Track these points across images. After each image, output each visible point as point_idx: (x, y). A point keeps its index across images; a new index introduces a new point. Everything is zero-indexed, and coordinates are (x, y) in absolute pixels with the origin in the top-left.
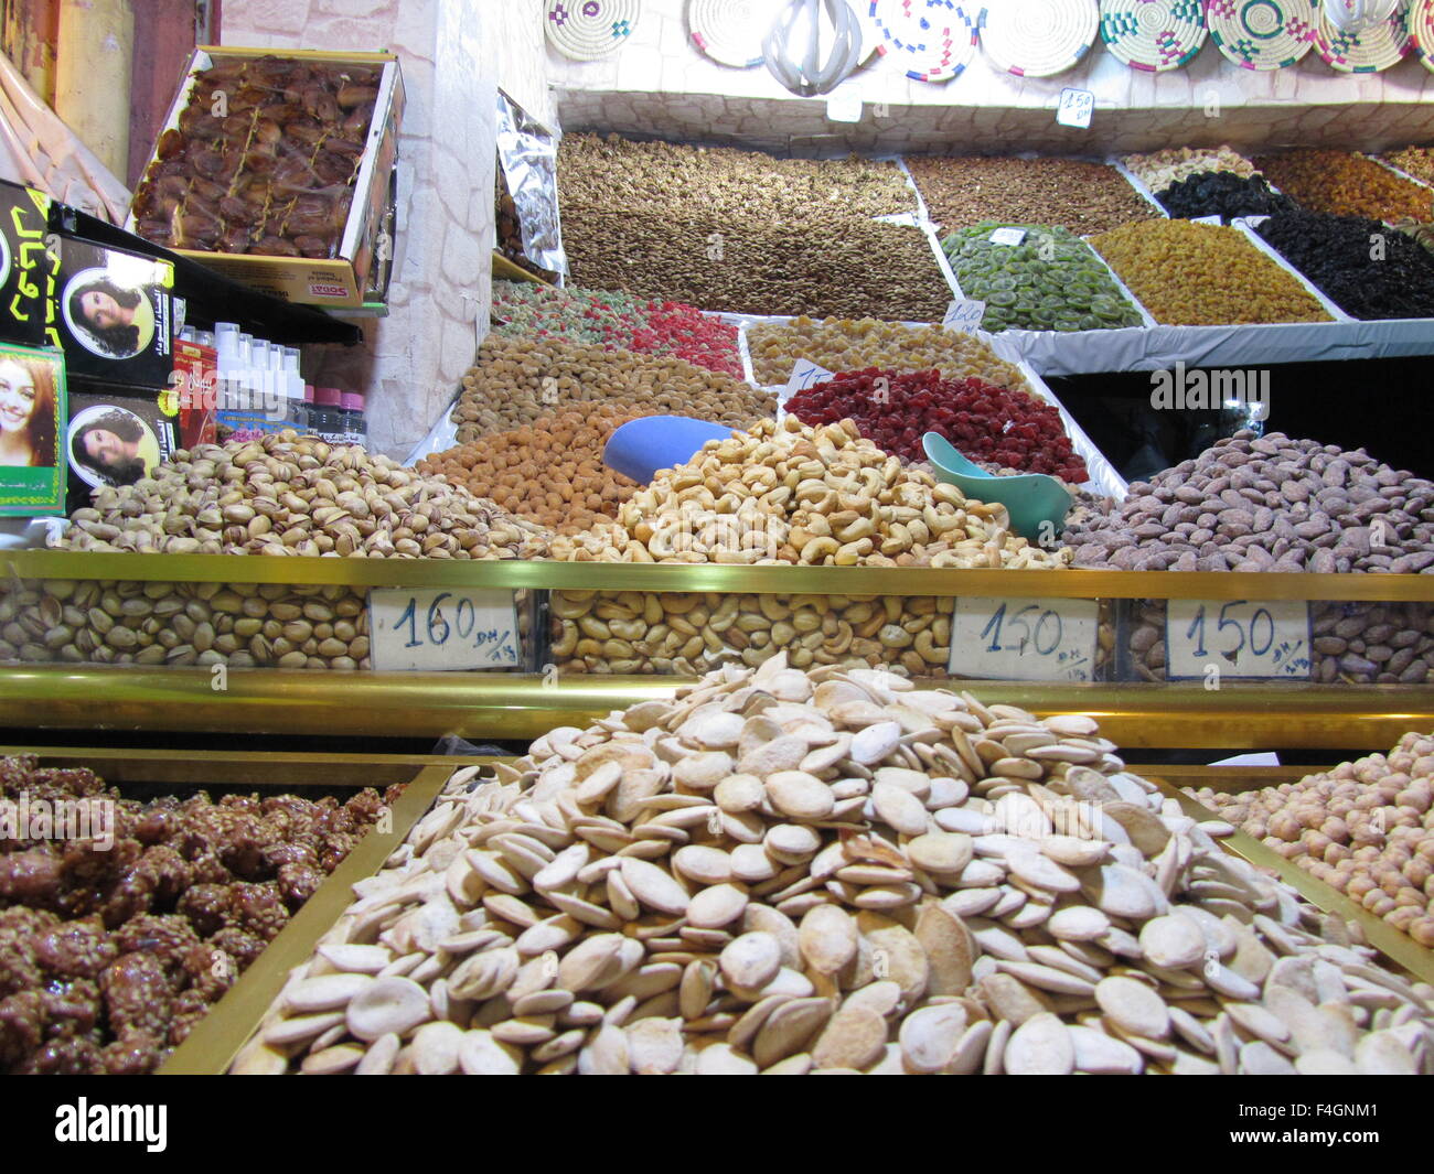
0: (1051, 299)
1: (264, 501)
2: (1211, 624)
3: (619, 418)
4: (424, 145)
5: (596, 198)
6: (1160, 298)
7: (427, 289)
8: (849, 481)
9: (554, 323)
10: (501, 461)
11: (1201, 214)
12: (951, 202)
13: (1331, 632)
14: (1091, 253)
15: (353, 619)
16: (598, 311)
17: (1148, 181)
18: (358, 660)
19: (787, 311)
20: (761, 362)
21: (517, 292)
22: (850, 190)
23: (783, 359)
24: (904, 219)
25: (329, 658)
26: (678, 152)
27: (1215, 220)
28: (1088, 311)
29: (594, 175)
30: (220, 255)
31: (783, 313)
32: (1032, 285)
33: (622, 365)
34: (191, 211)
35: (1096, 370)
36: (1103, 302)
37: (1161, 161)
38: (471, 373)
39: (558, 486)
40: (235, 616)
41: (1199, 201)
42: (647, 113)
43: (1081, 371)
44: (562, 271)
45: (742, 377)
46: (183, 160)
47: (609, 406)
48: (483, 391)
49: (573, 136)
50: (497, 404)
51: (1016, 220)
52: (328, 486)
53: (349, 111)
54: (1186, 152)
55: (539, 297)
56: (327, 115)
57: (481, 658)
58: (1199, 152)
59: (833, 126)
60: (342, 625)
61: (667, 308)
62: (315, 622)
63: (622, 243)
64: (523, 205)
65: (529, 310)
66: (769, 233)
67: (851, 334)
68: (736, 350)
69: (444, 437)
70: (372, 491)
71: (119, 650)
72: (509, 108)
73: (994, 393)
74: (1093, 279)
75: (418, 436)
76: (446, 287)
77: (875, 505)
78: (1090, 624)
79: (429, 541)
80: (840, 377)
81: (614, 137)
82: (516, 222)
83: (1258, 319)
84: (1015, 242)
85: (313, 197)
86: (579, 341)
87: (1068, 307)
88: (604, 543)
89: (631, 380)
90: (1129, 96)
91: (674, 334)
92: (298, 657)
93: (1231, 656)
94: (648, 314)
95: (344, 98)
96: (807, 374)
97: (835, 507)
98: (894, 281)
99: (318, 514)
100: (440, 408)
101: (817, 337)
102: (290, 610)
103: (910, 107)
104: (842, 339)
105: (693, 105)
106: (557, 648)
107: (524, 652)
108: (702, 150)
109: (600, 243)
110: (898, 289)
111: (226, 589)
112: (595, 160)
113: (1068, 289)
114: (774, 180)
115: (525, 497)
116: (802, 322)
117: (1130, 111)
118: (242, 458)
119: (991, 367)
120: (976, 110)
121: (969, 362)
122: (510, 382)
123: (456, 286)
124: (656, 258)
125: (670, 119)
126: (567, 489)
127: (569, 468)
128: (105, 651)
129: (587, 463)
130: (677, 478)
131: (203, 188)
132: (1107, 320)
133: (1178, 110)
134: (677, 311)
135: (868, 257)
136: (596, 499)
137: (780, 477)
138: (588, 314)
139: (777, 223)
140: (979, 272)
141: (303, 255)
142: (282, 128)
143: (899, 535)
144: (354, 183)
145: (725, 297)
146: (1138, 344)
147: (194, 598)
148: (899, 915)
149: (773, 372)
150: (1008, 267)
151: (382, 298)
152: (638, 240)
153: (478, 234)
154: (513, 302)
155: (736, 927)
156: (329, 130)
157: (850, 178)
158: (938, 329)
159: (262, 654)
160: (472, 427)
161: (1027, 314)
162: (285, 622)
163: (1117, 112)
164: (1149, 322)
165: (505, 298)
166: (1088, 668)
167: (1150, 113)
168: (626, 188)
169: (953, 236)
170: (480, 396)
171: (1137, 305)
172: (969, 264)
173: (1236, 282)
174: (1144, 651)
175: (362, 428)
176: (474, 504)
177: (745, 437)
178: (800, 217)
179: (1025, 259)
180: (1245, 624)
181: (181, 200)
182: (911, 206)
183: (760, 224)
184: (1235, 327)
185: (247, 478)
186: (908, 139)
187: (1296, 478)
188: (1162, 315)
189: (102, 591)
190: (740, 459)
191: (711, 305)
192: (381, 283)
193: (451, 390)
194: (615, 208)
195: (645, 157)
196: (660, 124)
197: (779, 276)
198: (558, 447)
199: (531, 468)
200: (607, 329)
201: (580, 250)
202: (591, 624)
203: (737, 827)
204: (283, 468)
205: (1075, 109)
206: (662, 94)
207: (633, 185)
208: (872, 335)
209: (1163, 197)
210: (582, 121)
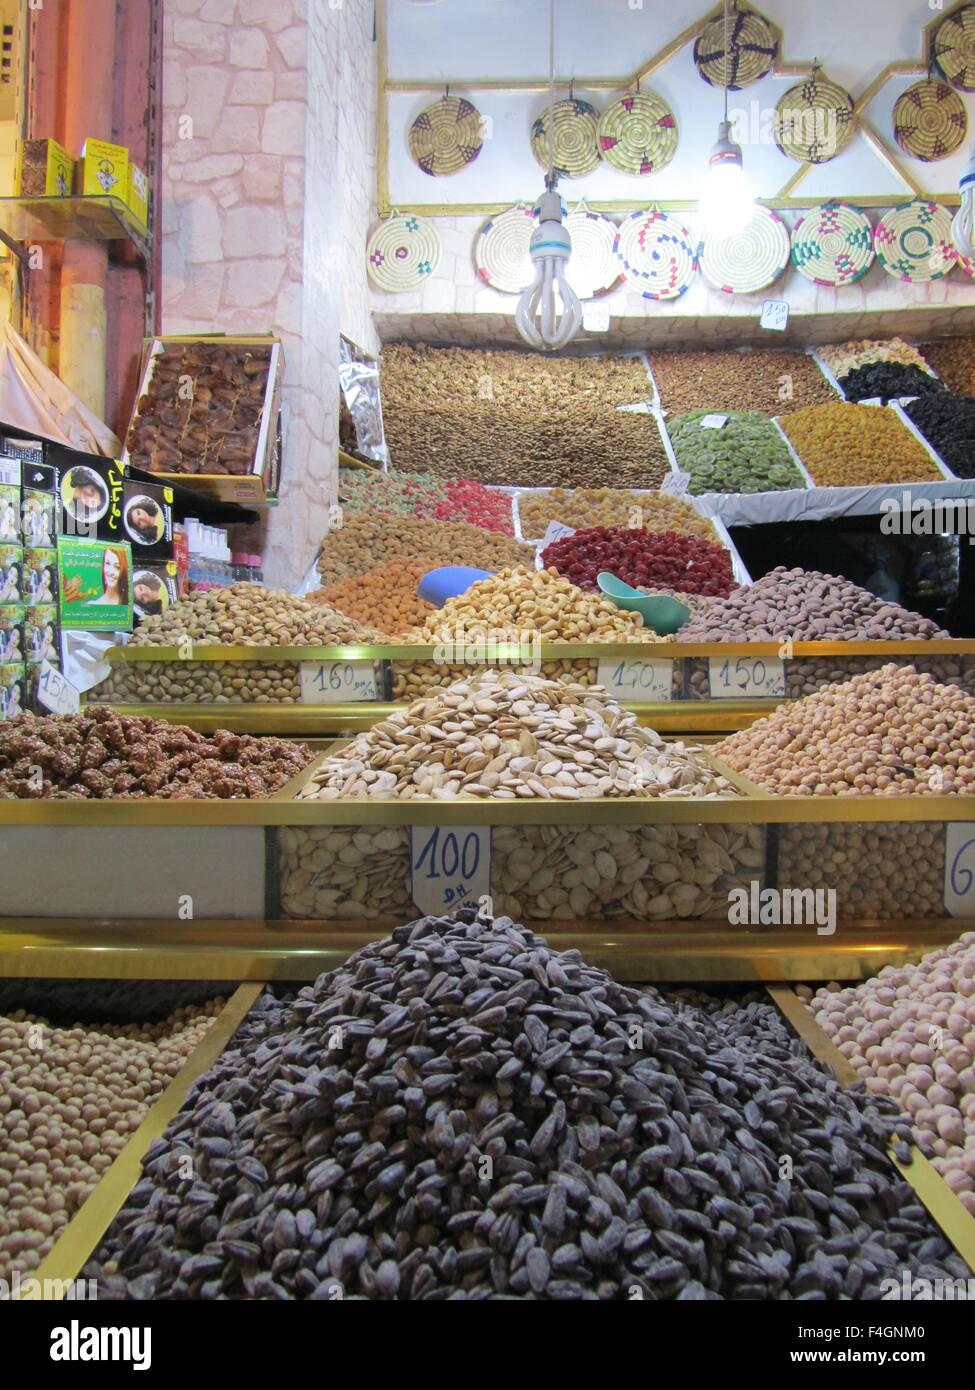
0: (739, 469)
1: (239, 620)
2: (732, 669)
3: (427, 567)
4: (296, 391)
5: (409, 398)
6: (820, 466)
7: (300, 485)
8: (548, 601)
9: (381, 499)
10: (354, 596)
11: (867, 396)
12: (679, 391)
13: (796, 673)
14: (776, 431)
15: (292, 678)
16: (412, 489)
17: (833, 368)
18: (295, 698)
19: (548, 484)
20: (527, 523)
21: (354, 476)
22: (601, 384)
23: (542, 520)
24: (641, 408)
25: (280, 698)
26: (471, 356)
27: (876, 402)
28: (765, 477)
29: (406, 378)
30: (181, 475)
31: (545, 485)
32: (727, 459)
33: (429, 529)
34: (162, 448)
35: (771, 520)
36: (778, 471)
37: (847, 351)
38: (328, 538)
39: (390, 610)
40: (233, 678)
41: (867, 386)
42: (445, 327)
43: (760, 521)
44: (385, 460)
45: (513, 534)
46: (153, 414)
47: (421, 559)
48: (336, 550)
49: (390, 347)
50: (346, 559)
51: (725, 405)
52: (271, 611)
53: (252, 377)
54: (866, 343)
55: (370, 480)
56: (239, 381)
57: (358, 695)
58: (876, 343)
59: (589, 334)
60: (286, 681)
61: (461, 485)
62: (273, 680)
63: (428, 435)
64: (357, 415)
65: (363, 490)
66: (537, 423)
67: (591, 500)
68: (509, 515)
69: (314, 582)
70: (294, 613)
71: (174, 696)
72: (345, 345)
73: (683, 542)
74: (772, 453)
75: (296, 582)
76: (310, 482)
77: (561, 613)
78: (669, 671)
79: (326, 639)
80: (577, 534)
81: (421, 346)
82: (353, 428)
83: (889, 481)
84: (719, 426)
85: (234, 436)
86: (400, 512)
87: (751, 475)
88: (417, 637)
89: (435, 540)
90: (816, 304)
91: (465, 505)
92: (264, 697)
93: (743, 686)
94: (447, 490)
95: (248, 369)
96: (558, 531)
97: (539, 615)
98: (627, 459)
99: (268, 626)
100: (309, 562)
101: (568, 504)
102: (261, 673)
103: (647, 319)
104: (585, 505)
105: (481, 321)
106: (396, 690)
107: (379, 692)
108: (489, 354)
109: (412, 435)
110: (630, 464)
111: (227, 663)
112: (407, 366)
113: (752, 461)
114: (543, 379)
115: (370, 618)
116: (558, 492)
117: (817, 316)
118: (223, 597)
119: (690, 522)
120: (697, 320)
121: (675, 518)
122: (354, 544)
123: (316, 481)
124: (454, 446)
125: (464, 331)
126: (396, 613)
127: (396, 599)
128: (168, 697)
129: (407, 597)
130: (458, 602)
131: (167, 433)
132: (779, 484)
133: (856, 314)
134: (468, 487)
135: (609, 440)
136: (413, 618)
137: (511, 600)
138: (405, 492)
139: (545, 414)
140: (691, 449)
141: (231, 473)
142: (212, 390)
143: (572, 628)
144: (259, 426)
145: (503, 475)
146: (800, 500)
147: (211, 669)
148: (515, 736)
149: (534, 530)
150: (711, 446)
151: (275, 495)
152: (439, 432)
153: (329, 444)
154: (351, 484)
155: (462, 741)
156: (241, 391)
157: (603, 373)
158: (655, 494)
159: (246, 696)
160: (331, 575)
161: (721, 481)
162: (258, 680)
163: (807, 317)
164: (810, 484)
165: (346, 482)
166: (668, 693)
167: (834, 317)
168: (431, 388)
169: (676, 421)
170: (334, 554)
171: (803, 471)
172: (685, 443)
173: (878, 452)
174: (697, 685)
175: (259, 577)
176: (347, 620)
177: (496, 578)
178: (562, 408)
179: (724, 439)
180: (750, 669)
181: (154, 440)
182: (646, 395)
183: (531, 415)
184: (871, 486)
185: (227, 608)
186: (648, 339)
187: (796, 594)
188: (820, 479)
189: (165, 667)
190: (491, 591)
191: (493, 481)
192: (274, 485)
193: (315, 550)
194: (423, 406)
195: (446, 361)
196: (457, 335)
197: (543, 457)
198: (389, 586)
199: (373, 601)
200: (418, 502)
201: (397, 442)
202: (413, 677)
203: (463, 715)
204: (246, 603)
205: (774, 317)
206: (458, 316)
207: (436, 386)
208: (607, 501)
209: (843, 382)
210: (397, 335)
